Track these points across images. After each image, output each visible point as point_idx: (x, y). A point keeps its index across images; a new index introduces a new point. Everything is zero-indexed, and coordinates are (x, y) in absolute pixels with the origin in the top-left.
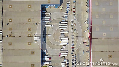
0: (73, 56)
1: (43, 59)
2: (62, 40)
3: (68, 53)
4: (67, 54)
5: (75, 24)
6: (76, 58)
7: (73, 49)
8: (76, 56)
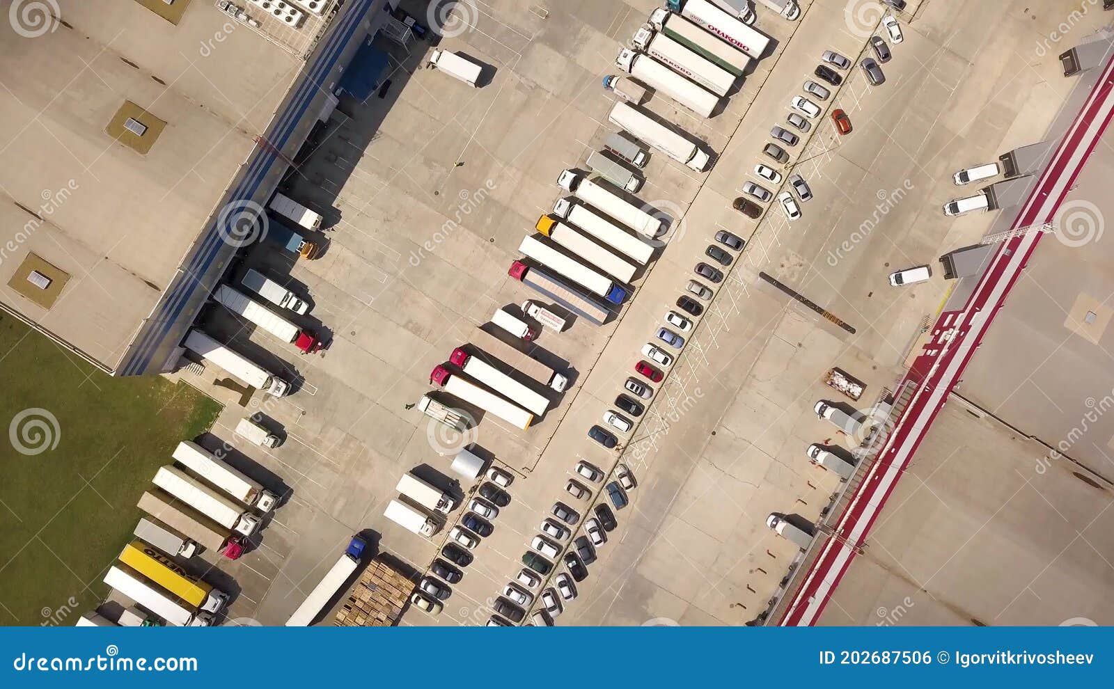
0: (596, 473)
1: (228, 297)
2: (580, 216)
3: (554, 399)
4: (538, 403)
5: (840, 116)
6: (606, 520)
7: (643, 387)
8: (622, 501)
